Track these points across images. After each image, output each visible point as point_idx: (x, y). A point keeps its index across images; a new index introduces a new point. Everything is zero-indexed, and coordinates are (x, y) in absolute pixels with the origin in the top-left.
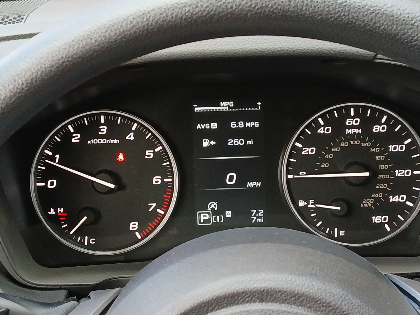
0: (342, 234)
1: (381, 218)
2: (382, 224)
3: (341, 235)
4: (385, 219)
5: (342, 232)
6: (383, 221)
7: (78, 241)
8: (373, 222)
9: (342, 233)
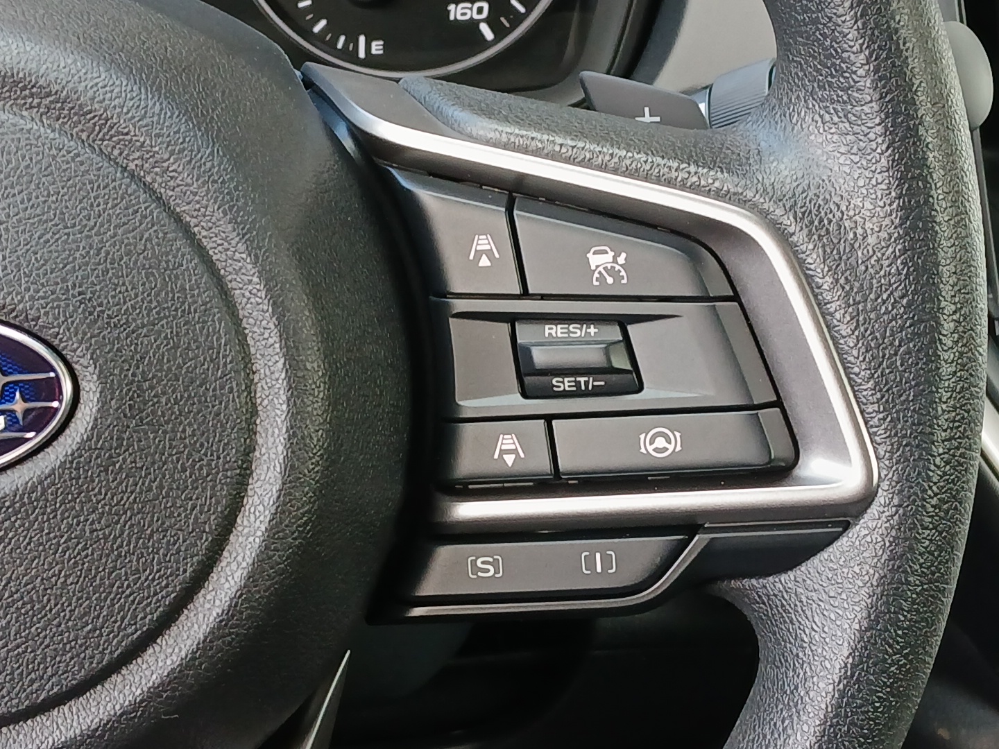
0: (377, 50)
1: (471, 9)
2: (474, 24)
3: (374, 52)
4: (480, 10)
5: (377, 45)
6: (476, 17)
8: (452, 18)
9: (377, 47)
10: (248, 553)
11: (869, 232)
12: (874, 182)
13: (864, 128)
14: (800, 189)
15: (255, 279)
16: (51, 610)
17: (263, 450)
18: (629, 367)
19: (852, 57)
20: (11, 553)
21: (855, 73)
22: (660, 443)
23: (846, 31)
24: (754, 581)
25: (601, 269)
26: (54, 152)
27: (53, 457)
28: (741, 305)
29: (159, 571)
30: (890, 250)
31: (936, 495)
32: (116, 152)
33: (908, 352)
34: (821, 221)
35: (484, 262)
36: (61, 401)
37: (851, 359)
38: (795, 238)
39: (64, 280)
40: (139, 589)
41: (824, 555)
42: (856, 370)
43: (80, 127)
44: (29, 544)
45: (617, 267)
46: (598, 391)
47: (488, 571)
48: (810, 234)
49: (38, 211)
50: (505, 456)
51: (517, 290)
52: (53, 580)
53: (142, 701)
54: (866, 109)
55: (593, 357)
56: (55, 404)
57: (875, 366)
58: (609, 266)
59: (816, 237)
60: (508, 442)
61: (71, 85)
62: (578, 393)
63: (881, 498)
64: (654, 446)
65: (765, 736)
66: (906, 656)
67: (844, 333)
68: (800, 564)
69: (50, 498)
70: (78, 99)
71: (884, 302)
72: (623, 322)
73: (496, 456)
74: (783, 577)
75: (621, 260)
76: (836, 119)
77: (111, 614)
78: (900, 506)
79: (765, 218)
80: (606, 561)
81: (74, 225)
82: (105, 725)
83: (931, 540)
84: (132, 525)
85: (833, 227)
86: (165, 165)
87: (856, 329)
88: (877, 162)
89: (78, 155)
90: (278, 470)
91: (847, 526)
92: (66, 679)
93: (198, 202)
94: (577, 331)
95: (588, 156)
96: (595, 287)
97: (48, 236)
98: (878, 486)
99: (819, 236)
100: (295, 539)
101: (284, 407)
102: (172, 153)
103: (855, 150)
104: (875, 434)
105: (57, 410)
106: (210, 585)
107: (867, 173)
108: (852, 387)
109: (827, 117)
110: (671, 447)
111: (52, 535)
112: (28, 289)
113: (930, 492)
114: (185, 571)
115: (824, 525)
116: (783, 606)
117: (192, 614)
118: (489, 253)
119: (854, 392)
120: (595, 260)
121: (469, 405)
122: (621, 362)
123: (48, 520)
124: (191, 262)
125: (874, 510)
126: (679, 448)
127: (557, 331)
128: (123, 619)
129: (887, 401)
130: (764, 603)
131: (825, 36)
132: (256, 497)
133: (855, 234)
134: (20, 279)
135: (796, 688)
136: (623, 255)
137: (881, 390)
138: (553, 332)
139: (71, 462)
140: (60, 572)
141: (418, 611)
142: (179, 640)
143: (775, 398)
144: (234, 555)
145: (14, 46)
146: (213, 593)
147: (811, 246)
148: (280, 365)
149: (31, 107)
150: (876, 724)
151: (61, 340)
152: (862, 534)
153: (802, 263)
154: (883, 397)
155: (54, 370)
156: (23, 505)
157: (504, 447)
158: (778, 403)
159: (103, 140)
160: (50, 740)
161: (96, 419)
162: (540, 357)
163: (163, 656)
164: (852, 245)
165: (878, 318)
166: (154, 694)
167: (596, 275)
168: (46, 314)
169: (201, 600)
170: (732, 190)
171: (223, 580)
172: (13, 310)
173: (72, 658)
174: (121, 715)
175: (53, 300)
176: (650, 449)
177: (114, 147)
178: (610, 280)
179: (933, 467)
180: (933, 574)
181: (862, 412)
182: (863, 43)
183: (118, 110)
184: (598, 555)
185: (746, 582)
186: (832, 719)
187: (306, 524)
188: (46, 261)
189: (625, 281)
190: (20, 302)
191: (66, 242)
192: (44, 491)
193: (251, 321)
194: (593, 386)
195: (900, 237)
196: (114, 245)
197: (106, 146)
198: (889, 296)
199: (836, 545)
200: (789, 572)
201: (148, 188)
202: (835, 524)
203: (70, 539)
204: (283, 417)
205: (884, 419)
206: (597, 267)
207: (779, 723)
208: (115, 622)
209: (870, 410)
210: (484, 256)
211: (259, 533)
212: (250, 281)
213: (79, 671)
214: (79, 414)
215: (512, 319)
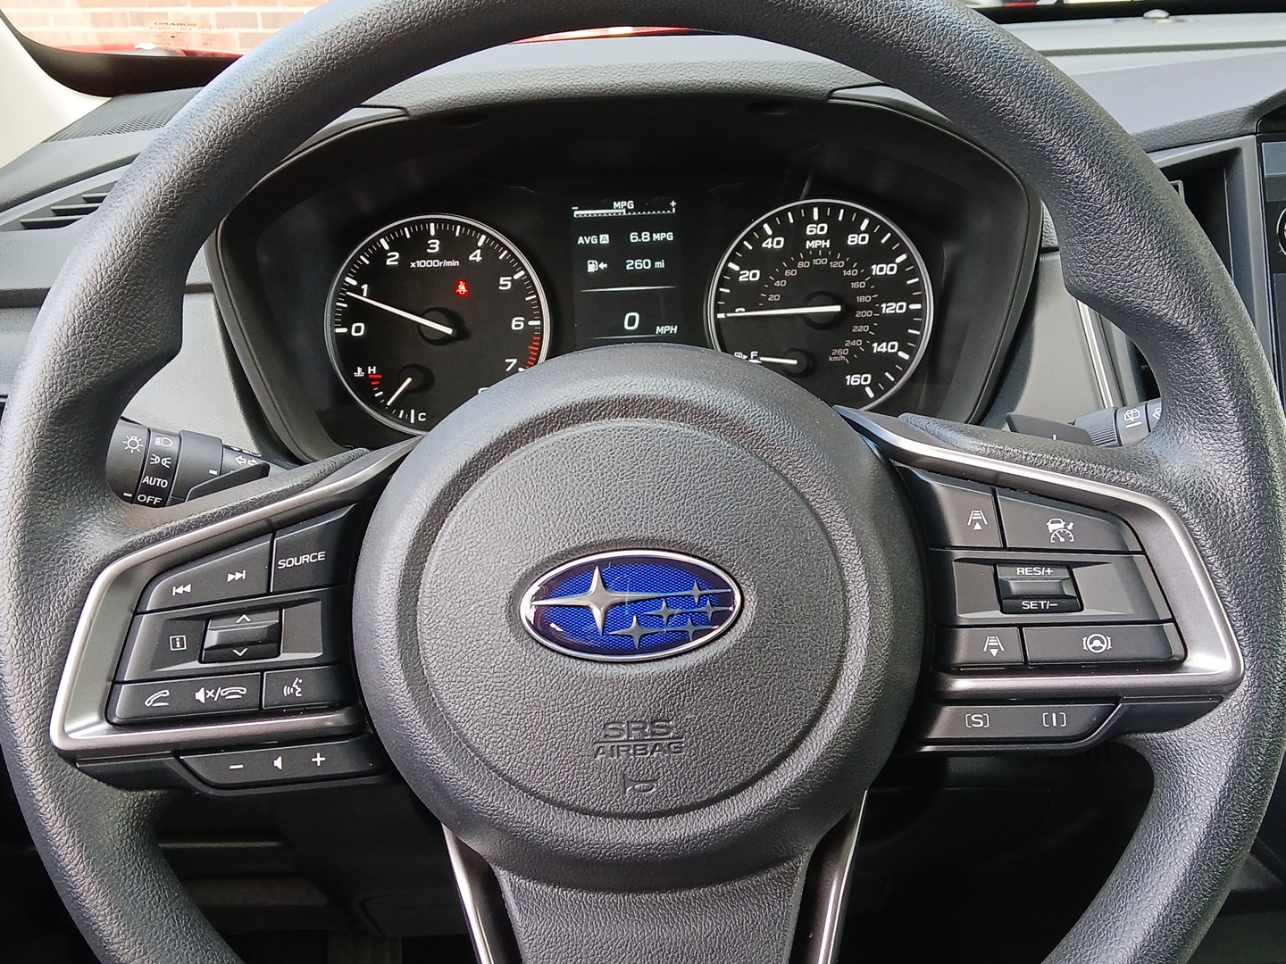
1: (860, 378)
2: (862, 387)
4: (866, 379)
6: (863, 383)
7: (400, 416)
8: (848, 384)
10: (844, 705)
11: (1236, 511)
12: (1239, 481)
13: (1232, 447)
14: (1188, 485)
15: (850, 534)
16: (724, 738)
17: (854, 641)
18: (1075, 595)
19: (1225, 403)
20: (701, 700)
21: (1227, 413)
22: (1097, 643)
23: (1221, 387)
24: (1155, 735)
25: (1056, 532)
26: (729, 455)
27: (728, 641)
28: (1147, 557)
29: (790, 715)
30: (1251, 523)
31: (1282, 680)
32: (765, 456)
33: (1263, 588)
34: (1204, 504)
35: (978, 527)
36: (734, 607)
37: (1225, 592)
38: (1186, 515)
39: (736, 533)
40: (778, 726)
41: (1207, 717)
42: (1229, 599)
43: (743, 441)
44: (712, 695)
45: (1067, 532)
46: (1054, 610)
47: (979, 723)
48: (1197, 513)
49: (721, 491)
50: (991, 650)
51: (999, 545)
52: (726, 718)
53: (778, 798)
54: (1234, 435)
55: (1051, 588)
56: (731, 609)
57: (1240, 597)
58: (1062, 531)
59: (1200, 515)
60: (992, 641)
61: (740, 416)
62: (1039, 611)
63: (1245, 682)
64: (1092, 646)
65: (1166, 835)
66: (1262, 784)
67: (1221, 576)
68: (1189, 723)
69: (726, 666)
70: (744, 423)
71: (1247, 556)
72: (1069, 566)
73: (985, 650)
74: (1176, 732)
75: (1070, 527)
76: (1212, 442)
77: (760, 741)
78: (1259, 686)
79: (1164, 502)
80: (1059, 719)
81: (742, 499)
82: (755, 812)
83: (1278, 709)
84: (775, 686)
85: (1212, 508)
86: (796, 463)
87: (1229, 573)
88: (1242, 468)
89: (743, 457)
90: (864, 653)
91: (1222, 700)
92: (731, 782)
93: (815, 486)
94: (1039, 571)
95: (1045, 463)
96: (1052, 544)
97: (727, 506)
98: (1244, 674)
99: (1203, 514)
100: (873, 698)
101: (868, 614)
102: (800, 456)
103: (1226, 461)
104: (1242, 640)
105: (731, 612)
106: (820, 725)
107: (1234, 475)
108: (1226, 610)
109: (1205, 440)
110: (1104, 647)
111: (726, 691)
112: (715, 538)
113: (1278, 678)
114: (806, 715)
115: (1205, 699)
116: (1176, 750)
117: (808, 744)
118: (981, 522)
119: (1227, 613)
120: (1052, 527)
121: (964, 617)
122: (1069, 591)
123: (725, 680)
124: (810, 522)
125: (1241, 689)
126: (1109, 647)
127: (1025, 571)
128: (767, 745)
129: (1250, 620)
130: (1161, 749)
131: (1206, 390)
132: (849, 671)
133: (1227, 513)
134: (711, 532)
135: (1188, 804)
136: (1071, 524)
137: (1246, 612)
138: (1023, 572)
139: (740, 645)
140: (731, 713)
141: (928, 749)
142: (801, 759)
143: (1171, 617)
144: (835, 706)
145: (705, 392)
146: (822, 730)
147: (1197, 521)
148: (865, 588)
149: (715, 428)
150: (1244, 828)
151: (734, 570)
152: (1233, 705)
153: (1191, 531)
154: (1247, 617)
155: (729, 587)
156: (710, 671)
157: (990, 644)
158: (1173, 620)
159: (757, 448)
160: (721, 820)
161: (755, 619)
162: (1015, 587)
163: (790, 769)
164: (1225, 520)
165: (1243, 566)
166: (785, 794)
167: (1053, 536)
168: (727, 553)
169: (814, 734)
170: (1143, 485)
171: (828, 722)
172: (707, 550)
173: (736, 769)
174: (765, 807)
175: (730, 545)
176: (1090, 647)
177: (764, 453)
178: (1062, 540)
179: (1280, 662)
180: (1279, 730)
181: (1232, 626)
182: (1233, 395)
183: (768, 430)
184: (1054, 715)
185: (1148, 735)
186: (1215, 824)
187: (879, 688)
188: (726, 521)
189: (1073, 540)
190: (711, 545)
191: (737, 510)
192: (722, 662)
193: (846, 560)
194: (1050, 607)
195: (1257, 515)
196: (765, 511)
197: (759, 452)
198: (1250, 553)
199: (1216, 711)
200: (1181, 729)
201: (784, 477)
202: (1213, 698)
203: (737, 693)
204: (867, 621)
205: (1249, 631)
206: (1054, 531)
207: (1177, 826)
208: (763, 747)
209: (1238, 625)
210: (977, 524)
211: (851, 693)
212: (847, 535)
213: (740, 777)
214: (743, 615)
215: (995, 563)
